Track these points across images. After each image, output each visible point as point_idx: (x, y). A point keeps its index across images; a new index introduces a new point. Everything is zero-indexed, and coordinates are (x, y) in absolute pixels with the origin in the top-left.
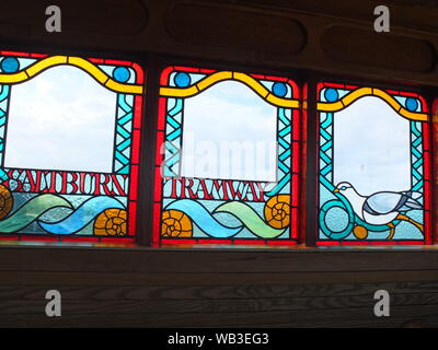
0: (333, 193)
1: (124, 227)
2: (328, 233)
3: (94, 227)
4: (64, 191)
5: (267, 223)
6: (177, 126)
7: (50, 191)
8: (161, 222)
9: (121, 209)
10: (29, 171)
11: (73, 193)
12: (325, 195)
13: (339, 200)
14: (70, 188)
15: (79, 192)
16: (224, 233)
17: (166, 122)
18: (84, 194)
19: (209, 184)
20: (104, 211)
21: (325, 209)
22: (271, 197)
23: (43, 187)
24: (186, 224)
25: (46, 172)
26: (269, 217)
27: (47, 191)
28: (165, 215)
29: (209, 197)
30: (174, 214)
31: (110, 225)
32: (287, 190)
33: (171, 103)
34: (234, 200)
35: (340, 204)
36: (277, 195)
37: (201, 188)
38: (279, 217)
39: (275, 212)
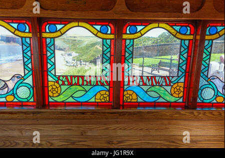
0: (207, 81)
1: (108, 98)
2: (202, 100)
3: (95, 99)
4: (83, 84)
5: (172, 95)
6: (130, 53)
7: (78, 84)
8: (124, 96)
9: (106, 91)
10: (67, 77)
11: (87, 85)
12: (202, 82)
13: (210, 84)
14: (85, 83)
15: (89, 84)
16: (152, 100)
17: (125, 51)
18: (91, 85)
19: (145, 79)
20: (99, 92)
21: (202, 88)
22: (174, 84)
23: (74, 83)
24: (134, 96)
25: (75, 77)
26: (173, 92)
27: (75, 84)
28: (125, 93)
29: (145, 84)
30: (129, 92)
31: (102, 97)
32: (182, 80)
33: (128, 42)
34: (156, 85)
35: (210, 86)
36: (178, 82)
37: (141, 80)
38: (177, 93)
39: (176, 90)
